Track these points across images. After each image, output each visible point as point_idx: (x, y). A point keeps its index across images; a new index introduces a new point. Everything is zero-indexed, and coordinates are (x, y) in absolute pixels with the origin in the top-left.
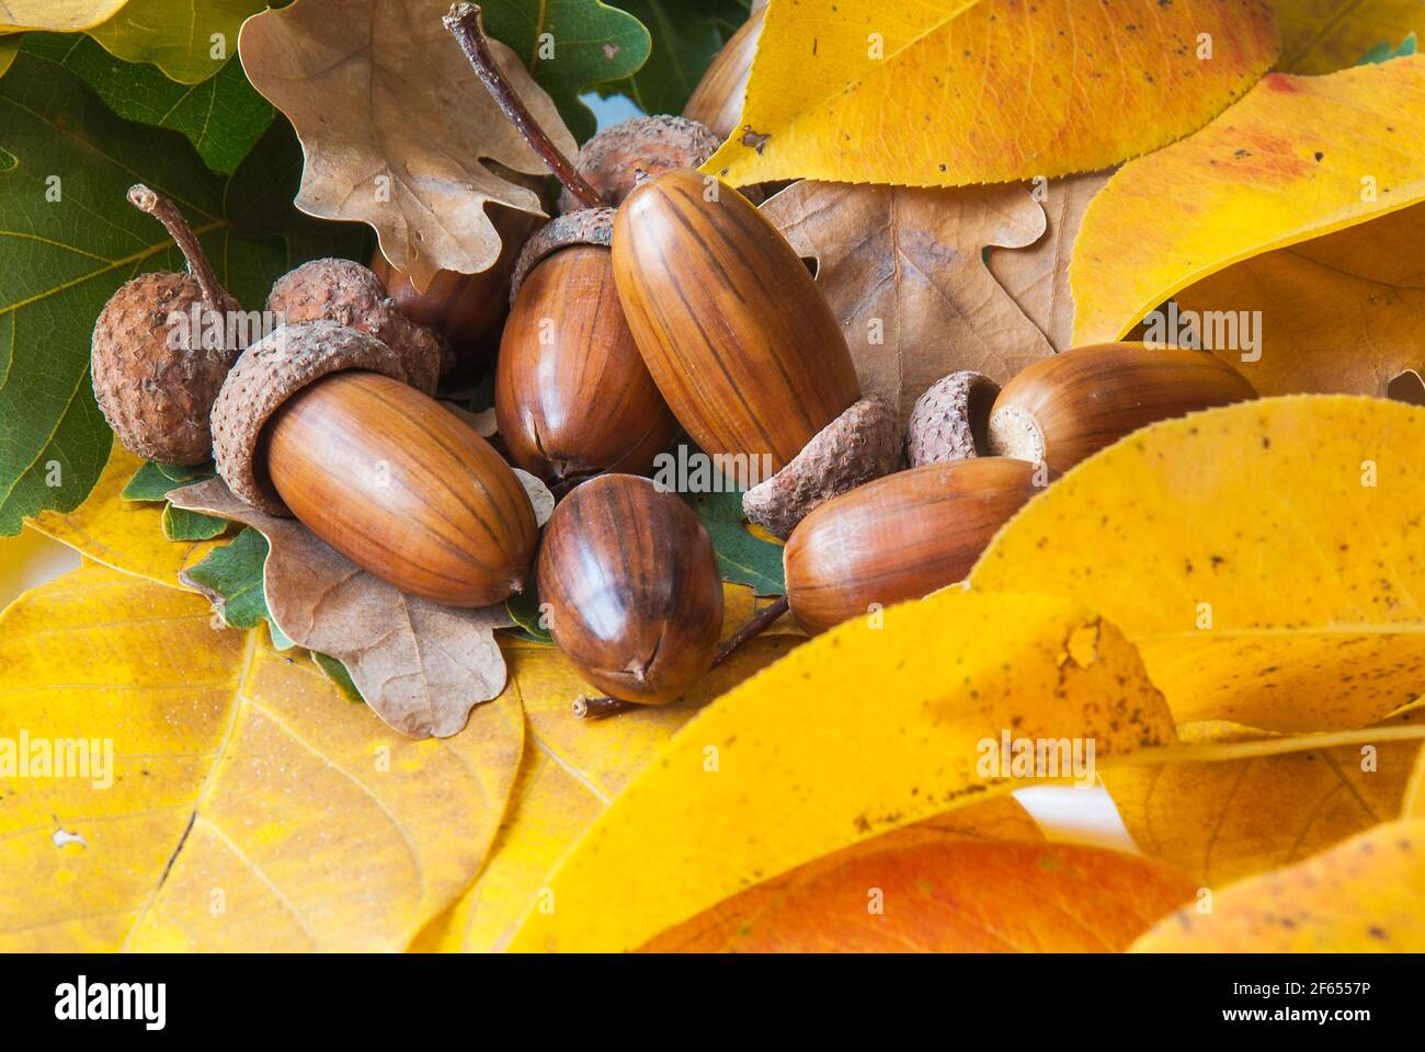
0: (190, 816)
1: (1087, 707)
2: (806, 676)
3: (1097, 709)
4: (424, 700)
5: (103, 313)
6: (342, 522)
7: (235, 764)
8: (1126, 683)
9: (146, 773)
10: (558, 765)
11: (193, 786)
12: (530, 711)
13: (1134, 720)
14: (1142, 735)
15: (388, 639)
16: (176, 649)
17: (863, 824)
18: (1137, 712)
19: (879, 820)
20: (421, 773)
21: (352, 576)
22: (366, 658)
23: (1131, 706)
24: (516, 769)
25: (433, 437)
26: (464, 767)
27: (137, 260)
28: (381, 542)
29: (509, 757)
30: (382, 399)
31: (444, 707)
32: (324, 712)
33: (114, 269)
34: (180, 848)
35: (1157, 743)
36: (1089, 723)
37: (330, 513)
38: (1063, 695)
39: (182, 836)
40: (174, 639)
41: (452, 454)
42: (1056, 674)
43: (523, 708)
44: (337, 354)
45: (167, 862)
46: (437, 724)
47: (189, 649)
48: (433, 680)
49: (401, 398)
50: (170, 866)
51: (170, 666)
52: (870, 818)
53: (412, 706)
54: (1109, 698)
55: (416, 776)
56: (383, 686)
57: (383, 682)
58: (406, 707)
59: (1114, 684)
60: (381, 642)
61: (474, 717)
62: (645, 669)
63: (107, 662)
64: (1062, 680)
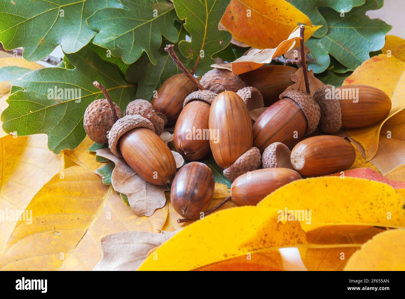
0: (86, 230)
1: (284, 233)
2: (210, 222)
3: (287, 234)
4: (144, 207)
5: (88, 108)
6: (132, 161)
7: (99, 218)
8: (295, 228)
9: (78, 219)
10: (173, 226)
11: (89, 223)
12: (170, 212)
13: (296, 237)
14: (298, 241)
15: (139, 191)
16: (92, 189)
17: (226, 256)
18: (297, 235)
19: (230, 255)
20: (141, 225)
21: (135, 175)
22: (133, 195)
23: (296, 234)
24: (162, 226)
25: (155, 145)
26: (151, 225)
27: (100, 93)
28: (139, 167)
29: (162, 223)
30: (145, 134)
31: (149, 209)
32: (122, 207)
33: (94, 95)
34: (82, 238)
35: (302, 243)
36: (285, 237)
37: (130, 159)
38: (278, 230)
39: (83, 235)
40: (92, 186)
41: (158, 149)
42: (277, 225)
43: (168, 210)
44: (138, 124)
45: (79, 241)
46: (146, 213)
47: (95, 189)
48: (148, 202)
49: (149, 135)
50: (79, 243)
51: (89, 193)
52: (228, 254)
53: (141, 208)
54: (290, 232)
55: (139, 226)
56: (135, 203)
57: (136, 201)
58: (140, 208)
59: (292, 228)
60: (138, 191)
61: (156, 212)
62: (185, 212)
63: (74, 191)
64: (278, 227)
